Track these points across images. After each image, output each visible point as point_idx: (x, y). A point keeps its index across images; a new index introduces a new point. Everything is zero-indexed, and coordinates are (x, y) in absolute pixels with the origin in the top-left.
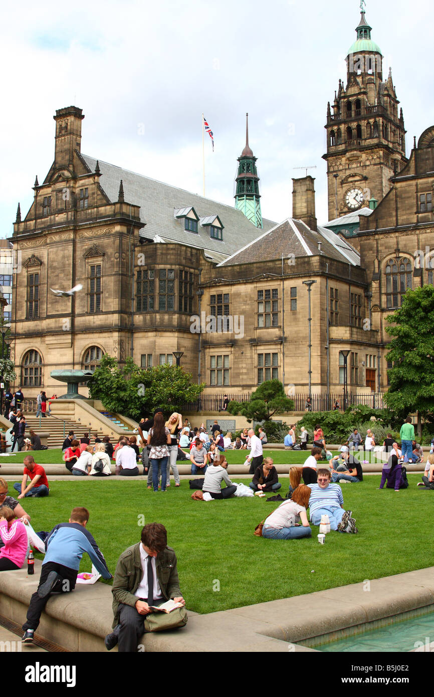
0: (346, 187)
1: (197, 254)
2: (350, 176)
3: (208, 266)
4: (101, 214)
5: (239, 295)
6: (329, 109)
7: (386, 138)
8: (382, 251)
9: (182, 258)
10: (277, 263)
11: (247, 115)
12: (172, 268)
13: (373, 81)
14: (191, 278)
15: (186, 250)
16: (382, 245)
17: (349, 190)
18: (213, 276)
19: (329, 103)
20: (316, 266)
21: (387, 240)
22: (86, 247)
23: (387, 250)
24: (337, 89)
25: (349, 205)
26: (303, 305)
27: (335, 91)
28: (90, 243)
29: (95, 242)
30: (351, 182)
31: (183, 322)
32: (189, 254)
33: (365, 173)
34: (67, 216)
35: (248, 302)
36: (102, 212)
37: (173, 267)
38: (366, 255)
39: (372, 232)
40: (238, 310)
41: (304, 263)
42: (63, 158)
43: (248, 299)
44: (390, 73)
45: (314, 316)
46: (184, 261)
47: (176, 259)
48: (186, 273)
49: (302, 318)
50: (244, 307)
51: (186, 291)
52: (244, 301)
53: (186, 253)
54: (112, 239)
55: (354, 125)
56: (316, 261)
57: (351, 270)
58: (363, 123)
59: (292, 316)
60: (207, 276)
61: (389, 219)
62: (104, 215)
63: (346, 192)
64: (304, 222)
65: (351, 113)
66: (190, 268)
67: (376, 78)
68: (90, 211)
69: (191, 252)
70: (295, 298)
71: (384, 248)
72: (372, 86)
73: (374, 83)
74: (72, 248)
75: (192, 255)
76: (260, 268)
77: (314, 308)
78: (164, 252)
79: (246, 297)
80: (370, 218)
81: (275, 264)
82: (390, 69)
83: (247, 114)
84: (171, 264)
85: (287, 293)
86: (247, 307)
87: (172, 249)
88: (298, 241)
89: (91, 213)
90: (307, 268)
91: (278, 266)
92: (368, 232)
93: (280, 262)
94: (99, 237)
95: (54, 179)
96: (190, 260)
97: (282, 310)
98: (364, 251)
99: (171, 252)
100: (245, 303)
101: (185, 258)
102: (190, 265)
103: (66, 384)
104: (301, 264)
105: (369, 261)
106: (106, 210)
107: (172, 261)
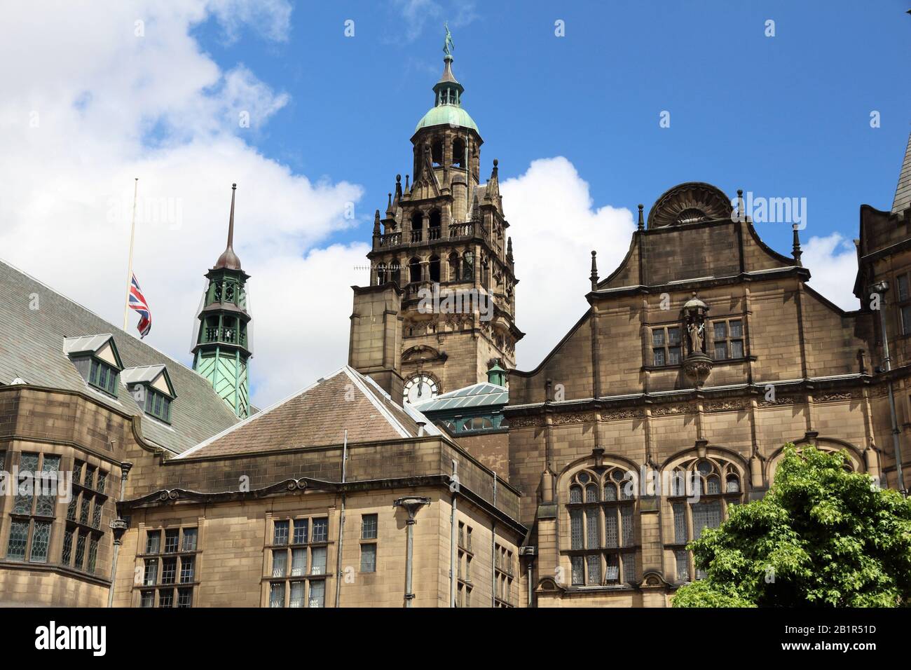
1: (121, 426)
2: (414, 351)
3: (147, 457)
5: (225, 531)
6: (377, 225)
7: (486, 287)
8: (563, 452)
9: (85, 430)
10: (330, 453)
11: (234, 189)
12: (57, 453)
13: (463, 181)
14: (101, 484)
15: (96, 412)
16: (561, 439)
18: (159, 482)
19: (378, 211)
20: (430, 462)
23: (574, 450)
24: (393, 191)
26: (391, 559)
27: (390, 195)
30: (416, 362)
31: (67, 596)
32: (103, 424)
33: (442, 346)
35: (246, 550)
37: (60, 450)
38: (522, 461)
39: (537, 409)
40: (220, 569)
41: (401, 454)
43: (248, 542)
44: (495, 170)
45: (421, 587)
46: (87, 440)
47: (68, 430)
48: (91, 468)
49: (390, 590)
50: (236, 562)
51: (84, 516)
52: (236, 546)
53: (96, 421)
55: (425, 256)
56: (431, 451)
57: (498, 489)
58: (444, 254)
59: (364, 588)
60: (141, 483)
61: (579, 382)
64: (377, 381)
65: (421, 234)
66: (102, 458)
67: (468, 177)
69: (109, 420)
70: (373, 541)
71: (566, 444)
72: (462, 189)
73: (464, 184)
75: (109, 426)
76: (283, 464)
77: (422, 566)
78: (39, 409)
79: (243, 537)
80: (533, 379)
81: (325, 457)
82: (496, 163)
83: (234, 185)
84: (55, 443)
85: (352, 529)
86: (245, 561)
87: (62, 404)
88: (375, 411)
90: (407, 467)
91: (333, 460)
92: (529, 410)
93: (338, 452)
96: (105, 438)
97: (334, 571)
98: (519, 451)
99: (59, 410)
100: (239, 551)
101: (93, 432)
102: (103, 451)
104: (391, 457)
105: (529, 475)
107: (58, 435)
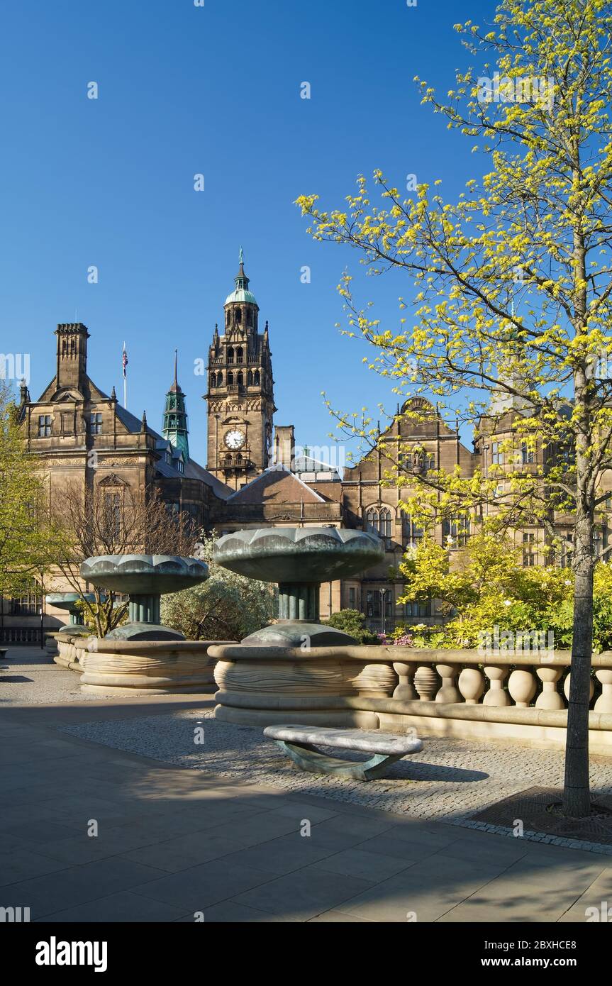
0: (226, 428)
2: (230, 419)
3: (218, 502)
4: (120, 443)
7: (265, 387)
8: (365, 500)
10: (296, 506)
14: (206, 514)
15: (203, 487)
16: (365, 495)
17: (230, 431)
18: (225, 513)
19: (208, 345)
20: (336, 512)
21: (370, 491)
22: (101, 475)
23: (369, 500)
25: (229, 445)
28: (106, 470)
29: (112, 470)
30: (232, 424)
33: (247, 417)
34: (77, 440)
36: (121, 441)
37: (197, 502)
38: (349, 502)
39: (355, 482)
41: (325, 508)
42: (69, 378)
44: (267, 326)
46: (202, 497)
47: (198, 494)
53: (203, 490)
54: (135, 470)
55: (235, 371)
58: (244, 370)
60: (217, 513)
61: (372, 473)
62: (124, 444)
63: (227, 433)
68: (105, 437)
74: (84, 474)
78: (188, 487)
80: (353, 471)
82: (267, 322)
84: (194, 499)
87: (195, 485)
88: (302, 486)
89: (107, 440)
90: (327, 513)
91: (297, 509)
92: (352, 483)
93: (299, 506)
94: (120, 466)
95: (58, 399)
98: (348, 499)
99: (195, 487)
102: (205, 501)
103: (68, 612)
105: (352, 508)
106: (126, 439)
107: (195, 497)
